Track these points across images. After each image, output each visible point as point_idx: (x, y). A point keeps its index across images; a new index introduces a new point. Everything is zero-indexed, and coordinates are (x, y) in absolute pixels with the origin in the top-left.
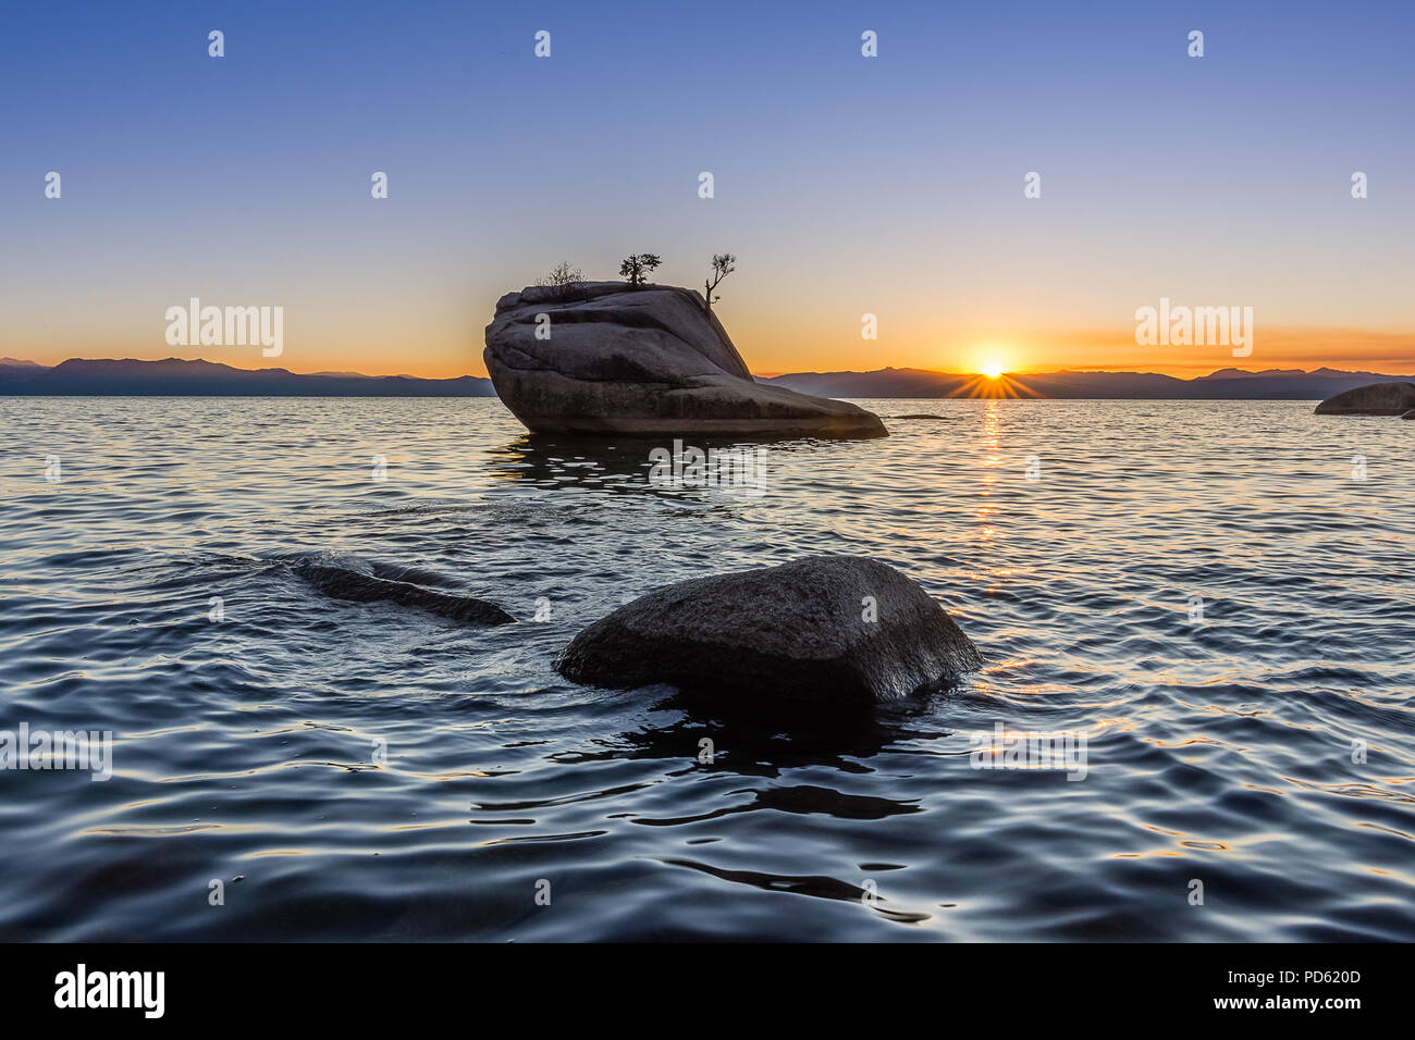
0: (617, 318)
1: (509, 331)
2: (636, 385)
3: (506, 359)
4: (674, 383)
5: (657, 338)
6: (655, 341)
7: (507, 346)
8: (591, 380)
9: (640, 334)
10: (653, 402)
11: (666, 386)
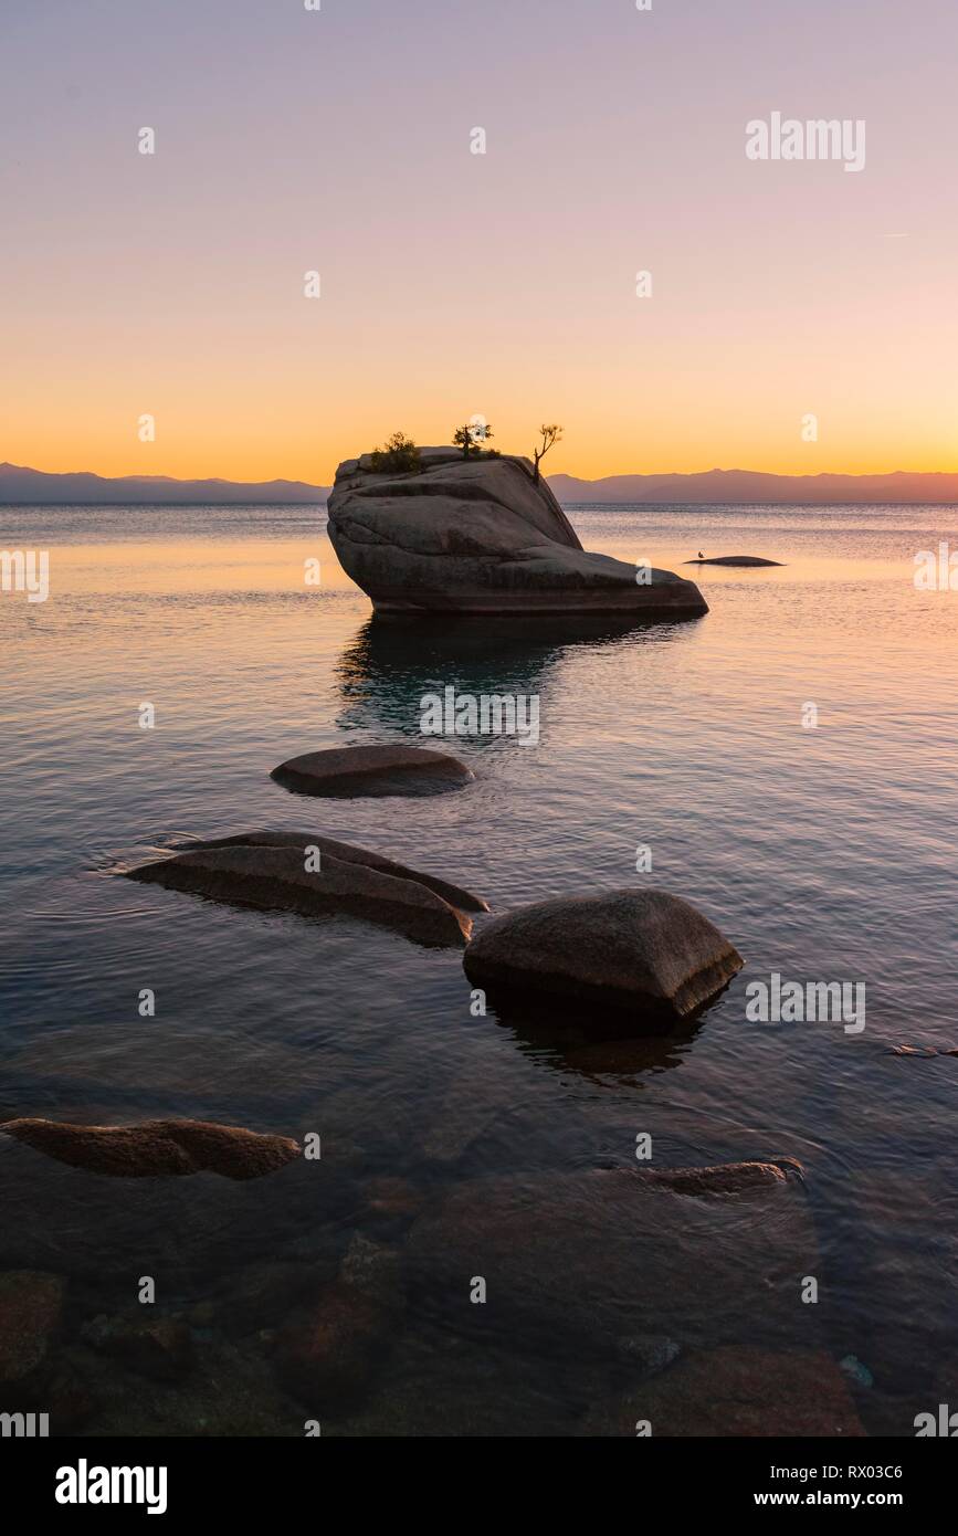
0: (453, 492)
1: (351, 505)
2: (470, 559)
3: (349, 533)
4: (505, 556)
5: (489, 510)
6: (488, 515)
7: (349, 520)
8: (428, 554)
9: (473, 507)
10: (486, 575)
11: (498, 559)
